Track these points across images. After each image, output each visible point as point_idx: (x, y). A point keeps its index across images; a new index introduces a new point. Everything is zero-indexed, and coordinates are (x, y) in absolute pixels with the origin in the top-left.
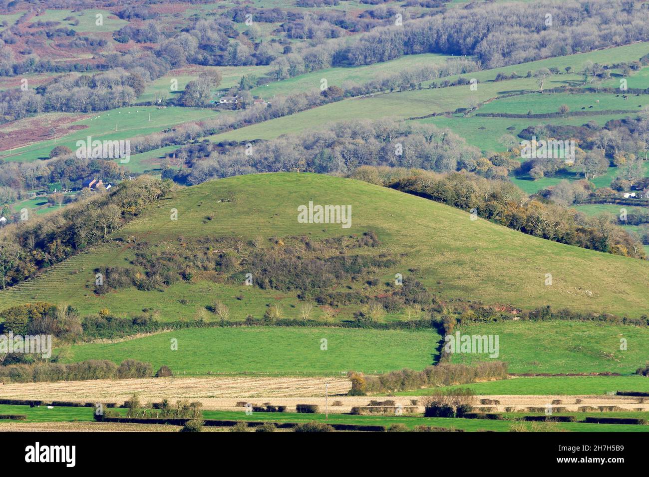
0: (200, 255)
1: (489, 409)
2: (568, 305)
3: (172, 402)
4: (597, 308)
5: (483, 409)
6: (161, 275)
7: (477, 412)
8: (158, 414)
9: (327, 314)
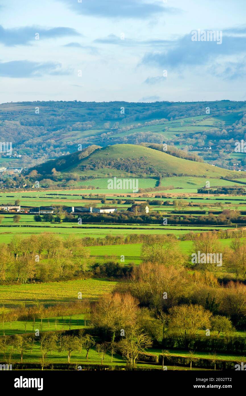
0: (106, 162)
1: (169, 196)
2: (186, 173)
3: (99, 195)
4: (193, 174)
5: (168, 196)
6: (97, 167)
7: (166, 197)
8: (96, 197)
9: (134, 175)
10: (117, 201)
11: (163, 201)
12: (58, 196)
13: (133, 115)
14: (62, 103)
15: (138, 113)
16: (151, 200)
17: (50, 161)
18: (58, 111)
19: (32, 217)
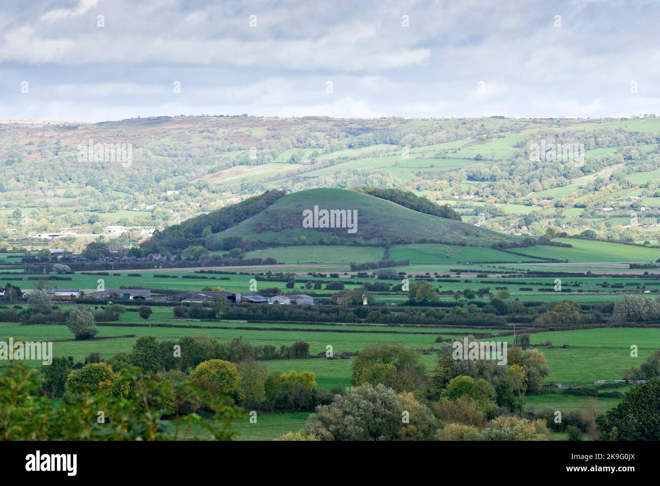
0: (295, 219)
6: (281, 226)
8: (279, 277)
10: (313, 285)
11: (391, 285)
12: (214, 275)
13: (342, 139)
14: (222, 119)
15: (351, 135)
16: (372, 282)
17: (200, 215)
18: (217, 131)
19: (170, 310)
